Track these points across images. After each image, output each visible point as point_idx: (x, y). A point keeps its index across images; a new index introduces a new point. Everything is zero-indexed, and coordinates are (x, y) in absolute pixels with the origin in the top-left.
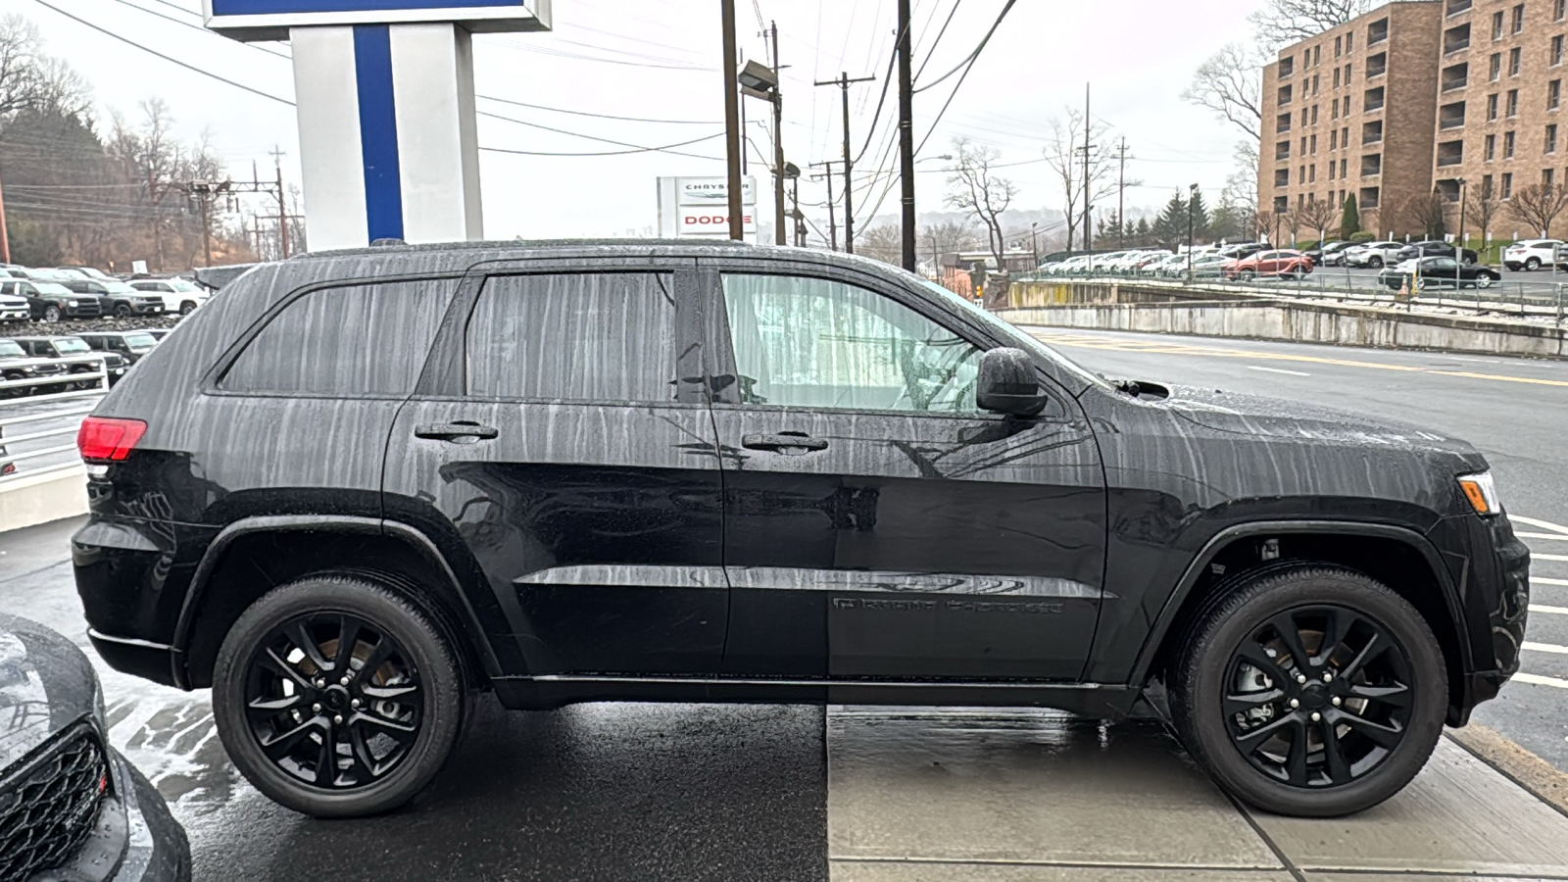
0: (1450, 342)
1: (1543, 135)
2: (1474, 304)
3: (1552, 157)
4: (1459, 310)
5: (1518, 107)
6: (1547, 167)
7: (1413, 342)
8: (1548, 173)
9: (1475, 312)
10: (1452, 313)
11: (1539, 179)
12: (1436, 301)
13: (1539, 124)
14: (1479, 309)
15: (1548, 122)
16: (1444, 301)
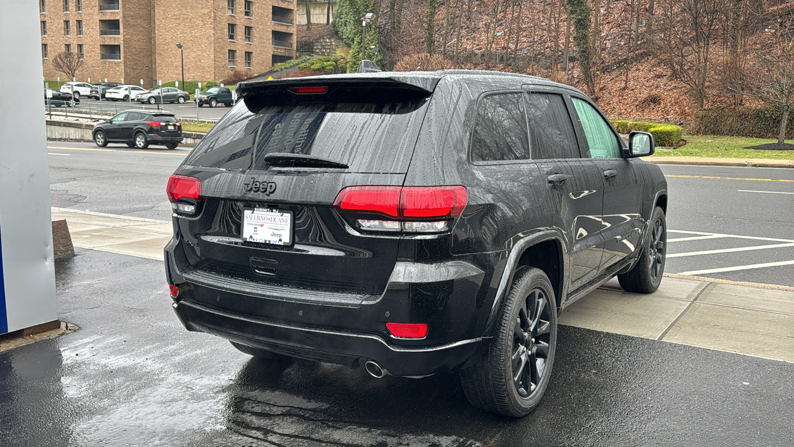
0: (82, 136)
1: (63, 25)
2: (88, 116)
3: (69, 38)
4: (79, 119)
5: (46, 8)
6: (67, 43)
7: (58, 136)
8: (68, 46)
9: (89, 120)
10: (76, 120)
11: (63, 49)
12: (65, 114)
13: (60, 19)
14: (92, 119)
15: (64, 19)
16: (68, 114)
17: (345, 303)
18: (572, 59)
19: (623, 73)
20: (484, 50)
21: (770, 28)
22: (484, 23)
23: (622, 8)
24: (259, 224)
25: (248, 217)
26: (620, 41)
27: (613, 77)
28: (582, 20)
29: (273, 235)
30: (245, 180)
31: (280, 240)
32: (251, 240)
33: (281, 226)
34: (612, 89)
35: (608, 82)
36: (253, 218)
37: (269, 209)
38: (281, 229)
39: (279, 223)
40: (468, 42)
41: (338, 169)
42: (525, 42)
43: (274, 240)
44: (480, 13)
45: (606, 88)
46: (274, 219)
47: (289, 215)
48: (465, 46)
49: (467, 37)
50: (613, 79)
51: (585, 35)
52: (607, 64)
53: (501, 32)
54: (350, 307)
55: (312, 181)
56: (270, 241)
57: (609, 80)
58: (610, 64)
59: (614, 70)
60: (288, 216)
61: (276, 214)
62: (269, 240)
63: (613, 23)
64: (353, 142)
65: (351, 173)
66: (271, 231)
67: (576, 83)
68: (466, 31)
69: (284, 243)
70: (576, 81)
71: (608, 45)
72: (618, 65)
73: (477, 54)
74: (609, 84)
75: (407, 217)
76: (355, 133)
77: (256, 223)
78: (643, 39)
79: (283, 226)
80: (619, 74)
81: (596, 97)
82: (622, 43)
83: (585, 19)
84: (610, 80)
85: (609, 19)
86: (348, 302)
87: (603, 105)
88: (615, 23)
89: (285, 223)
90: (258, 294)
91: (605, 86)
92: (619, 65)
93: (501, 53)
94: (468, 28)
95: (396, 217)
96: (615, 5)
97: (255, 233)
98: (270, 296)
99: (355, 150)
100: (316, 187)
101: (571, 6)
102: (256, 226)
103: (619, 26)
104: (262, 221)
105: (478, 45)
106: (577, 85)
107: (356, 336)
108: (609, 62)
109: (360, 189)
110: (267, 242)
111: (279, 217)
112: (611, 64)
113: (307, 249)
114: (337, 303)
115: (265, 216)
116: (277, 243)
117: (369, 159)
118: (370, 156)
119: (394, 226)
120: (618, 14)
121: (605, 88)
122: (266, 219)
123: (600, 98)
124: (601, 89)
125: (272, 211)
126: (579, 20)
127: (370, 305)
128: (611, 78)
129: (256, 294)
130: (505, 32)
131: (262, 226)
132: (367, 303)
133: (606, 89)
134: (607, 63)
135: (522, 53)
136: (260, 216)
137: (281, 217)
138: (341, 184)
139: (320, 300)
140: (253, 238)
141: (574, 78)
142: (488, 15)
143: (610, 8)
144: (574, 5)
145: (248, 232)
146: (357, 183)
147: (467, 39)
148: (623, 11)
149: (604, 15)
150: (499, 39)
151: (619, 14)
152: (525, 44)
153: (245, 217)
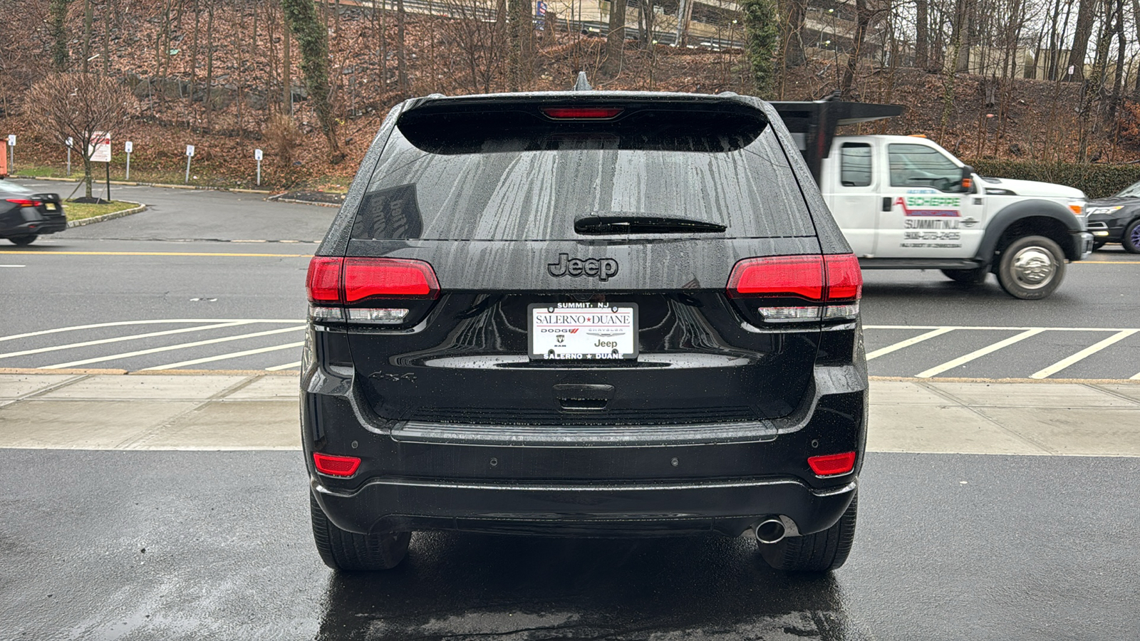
17: (754, 437)
18: (298, 98)
19: (373, 122)
20: (151, 74)
21: (547, 75)
22: (146, 33)
23: (357, 31)
24: (568, 328)
25: (543, 318)
26: (362, 78)
27: (361, 126)
28: (312, 42)
29: (600, 344)
30: (546, 256)
31: (615, 352)
32: (552, 356)
33: (614, 328)
34: (362, 144)
35: (354, 133)
36: (554, 320)
37: (588, 304)
38: (614, 335)
39: (611, 323)
40: (122, 61)
41: (713, 234)
42: (219, 68)
43: (604, 352)
44: (136, 18)
45: (353, 141)
46: (600, 319)
47: (630, 310)
48: (117, 67)
49: (119, 53)
50: (360, 129)
51: (319, 65)
52: (348, 109)
53: (176, 49)
54: (760, 441)
55: (682, 254)
56: (594, 355)
57: (355, 131)
58: (353, 108)
59: (360, 117)
60: (627, 314)
61: (603, 311)
62: (593, 353)
63: (348, 51)
64: (712, 194)
65: (735, 238)
66: (596, 339)
67: (308, 132)
68: (115, 44)
69: (624, 355)
70: (307, 129)
71: (346, 82)
72: (364, 111)
73: (141, 80)
74: (356, 136)
75: (834, 299)
76: (706, 181)
77: (561, 328)
78: (392, 77)
79: (619, 328)
80: (368, 124)
81: (343, 154)
82: (365, 81)
83: (317, 42)
84: (357, 132)
85: (341, 45)
86: (758, 434)
87: (353, 165)
88: (350, 52)
89: (623, 324)
90: (591, 443)
91: (351, 139)
92: (366, 110)
93: (182, 82)
94: (117, 38)
95: (819, 300)
96: (347, 26)
97: (558, 344)
98: (619, 442)
99: (722, 203)
100: (691, 262)
101: (294, 21)
102: (561, 333)
103: (356, 56)
104: (573, 323)
105: (140, 67)
106: (309, 135)
107: (767, 483)
108: (350, 106)
109: (765, 262)
110: (589, 357)
111: (609, 315)
112: (355, 108)
113: (668, 362)
114: (740, 437)
115: (578, 315)
116: (610, 357)
117: (752, 217)
118: (751, 212)
119: (810, 313)
120: (353, 39)
121: (351, 142)
122: (581, 320)
123: (347, 155)
124: (347, 143)
125: (596, 306)
126: (309, 43)
127: (791, 433)
128: (358, 129)
129: (586, 442)
130: (183, 50)
131: (573, 331)
132: (787, 432)
133: (354, 143)
134: (348, 106)
135: (216, 83)
136: (569, 315)
137: (614, 315)
138: (732, 255)
139: (712, 437)
140: (556, 353)
141: (304, 125)
142: (150, 22)
143: (341, 29)
144: (300, 19)
145: (542, 344)
146: (756, 253)
147: (120, 57)
148: (361, 35)
149: (334, 39)
150: (176, 60)
151: (355, 39)
152: (220, 70)
153: (535, 320)
